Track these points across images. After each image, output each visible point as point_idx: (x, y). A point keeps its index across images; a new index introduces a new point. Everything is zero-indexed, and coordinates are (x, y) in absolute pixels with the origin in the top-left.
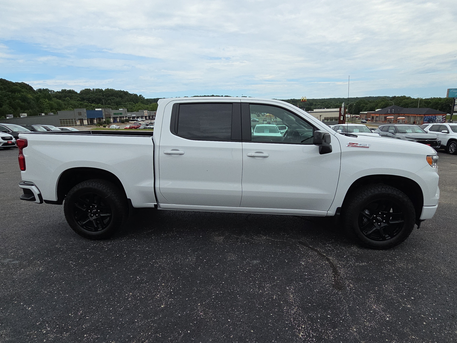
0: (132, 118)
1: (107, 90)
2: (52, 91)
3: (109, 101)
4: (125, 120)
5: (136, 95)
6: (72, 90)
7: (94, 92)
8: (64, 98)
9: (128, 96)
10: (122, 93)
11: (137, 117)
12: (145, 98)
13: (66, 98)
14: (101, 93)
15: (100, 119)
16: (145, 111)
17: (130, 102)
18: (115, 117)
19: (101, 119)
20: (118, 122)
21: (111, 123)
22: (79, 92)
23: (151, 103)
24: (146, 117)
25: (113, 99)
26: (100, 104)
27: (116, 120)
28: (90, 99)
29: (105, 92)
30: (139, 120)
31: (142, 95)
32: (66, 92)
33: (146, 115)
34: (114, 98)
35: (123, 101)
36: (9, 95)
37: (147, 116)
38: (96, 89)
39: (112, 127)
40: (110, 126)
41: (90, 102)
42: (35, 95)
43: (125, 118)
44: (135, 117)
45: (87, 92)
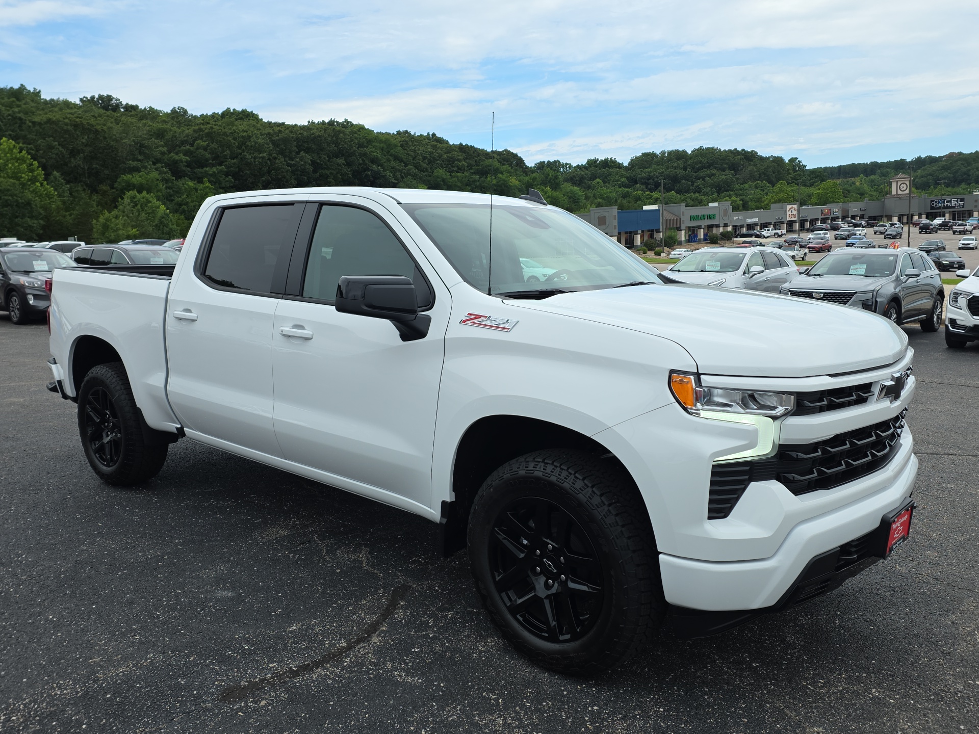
0: (745, 229)
1: (700, 153)
2: (567, 164)
3: (699, 182)
4: (721, 234)
5: (778, 160)
6: (611, 159)
7: (663, 159)
8: (590, 182)
9: (755, 165)
10: (739, 157)
11: (761, 224)
12: (807, 168)
13: (594, 180)
14: (680, 162)
15: (652, 232)
16: (789, 207)
17: (758, 180)
18: (693, 227)
19: (655, 233)
20: (700, 241)
21: (680, 243)
22: (626, 164)
23: (823, 181)
24: (790, 224)
25: (710, 177)
26: (673, 192)
27: (696, 236)
28: (651, 180)
29: (691, 158)
30: (765, 233)
31: (797, 158)
32: (596, 167)
33: (792, 219)
34: (714, 171)
35: (737, 179)
36: (475, 181)
37: (795, 221)
38: (668, 153)
39: (674, 254)
40: (672, 253)
41: (649, 187)
42: (526, 179)
43: (721, 229)
44: (756, 225)
45: (647, 160)
